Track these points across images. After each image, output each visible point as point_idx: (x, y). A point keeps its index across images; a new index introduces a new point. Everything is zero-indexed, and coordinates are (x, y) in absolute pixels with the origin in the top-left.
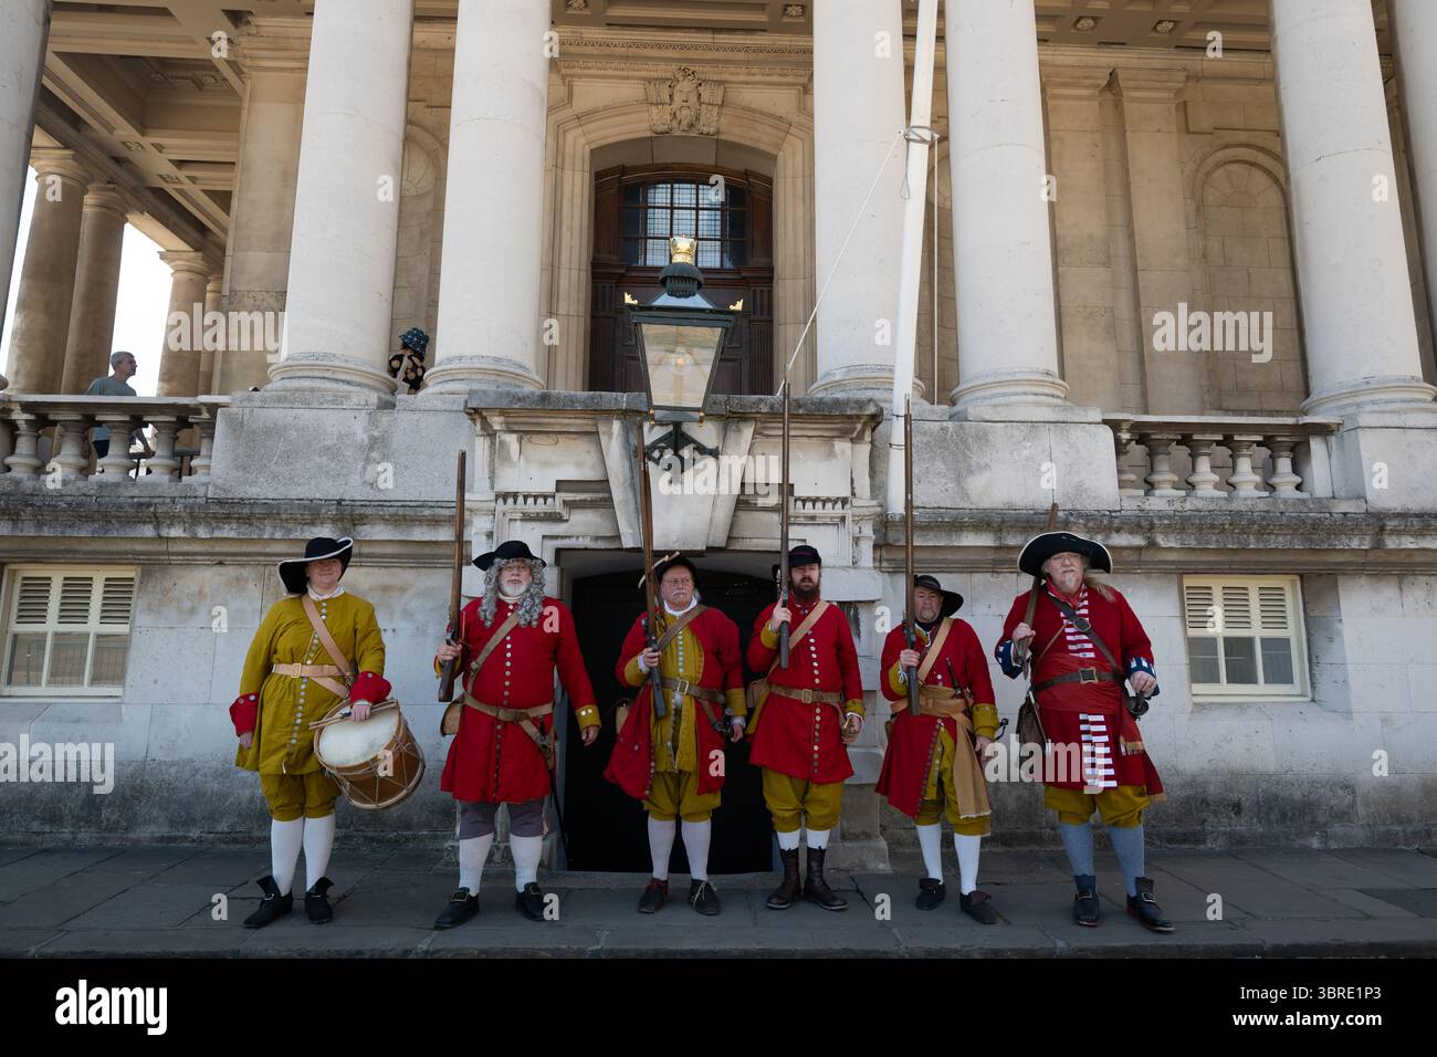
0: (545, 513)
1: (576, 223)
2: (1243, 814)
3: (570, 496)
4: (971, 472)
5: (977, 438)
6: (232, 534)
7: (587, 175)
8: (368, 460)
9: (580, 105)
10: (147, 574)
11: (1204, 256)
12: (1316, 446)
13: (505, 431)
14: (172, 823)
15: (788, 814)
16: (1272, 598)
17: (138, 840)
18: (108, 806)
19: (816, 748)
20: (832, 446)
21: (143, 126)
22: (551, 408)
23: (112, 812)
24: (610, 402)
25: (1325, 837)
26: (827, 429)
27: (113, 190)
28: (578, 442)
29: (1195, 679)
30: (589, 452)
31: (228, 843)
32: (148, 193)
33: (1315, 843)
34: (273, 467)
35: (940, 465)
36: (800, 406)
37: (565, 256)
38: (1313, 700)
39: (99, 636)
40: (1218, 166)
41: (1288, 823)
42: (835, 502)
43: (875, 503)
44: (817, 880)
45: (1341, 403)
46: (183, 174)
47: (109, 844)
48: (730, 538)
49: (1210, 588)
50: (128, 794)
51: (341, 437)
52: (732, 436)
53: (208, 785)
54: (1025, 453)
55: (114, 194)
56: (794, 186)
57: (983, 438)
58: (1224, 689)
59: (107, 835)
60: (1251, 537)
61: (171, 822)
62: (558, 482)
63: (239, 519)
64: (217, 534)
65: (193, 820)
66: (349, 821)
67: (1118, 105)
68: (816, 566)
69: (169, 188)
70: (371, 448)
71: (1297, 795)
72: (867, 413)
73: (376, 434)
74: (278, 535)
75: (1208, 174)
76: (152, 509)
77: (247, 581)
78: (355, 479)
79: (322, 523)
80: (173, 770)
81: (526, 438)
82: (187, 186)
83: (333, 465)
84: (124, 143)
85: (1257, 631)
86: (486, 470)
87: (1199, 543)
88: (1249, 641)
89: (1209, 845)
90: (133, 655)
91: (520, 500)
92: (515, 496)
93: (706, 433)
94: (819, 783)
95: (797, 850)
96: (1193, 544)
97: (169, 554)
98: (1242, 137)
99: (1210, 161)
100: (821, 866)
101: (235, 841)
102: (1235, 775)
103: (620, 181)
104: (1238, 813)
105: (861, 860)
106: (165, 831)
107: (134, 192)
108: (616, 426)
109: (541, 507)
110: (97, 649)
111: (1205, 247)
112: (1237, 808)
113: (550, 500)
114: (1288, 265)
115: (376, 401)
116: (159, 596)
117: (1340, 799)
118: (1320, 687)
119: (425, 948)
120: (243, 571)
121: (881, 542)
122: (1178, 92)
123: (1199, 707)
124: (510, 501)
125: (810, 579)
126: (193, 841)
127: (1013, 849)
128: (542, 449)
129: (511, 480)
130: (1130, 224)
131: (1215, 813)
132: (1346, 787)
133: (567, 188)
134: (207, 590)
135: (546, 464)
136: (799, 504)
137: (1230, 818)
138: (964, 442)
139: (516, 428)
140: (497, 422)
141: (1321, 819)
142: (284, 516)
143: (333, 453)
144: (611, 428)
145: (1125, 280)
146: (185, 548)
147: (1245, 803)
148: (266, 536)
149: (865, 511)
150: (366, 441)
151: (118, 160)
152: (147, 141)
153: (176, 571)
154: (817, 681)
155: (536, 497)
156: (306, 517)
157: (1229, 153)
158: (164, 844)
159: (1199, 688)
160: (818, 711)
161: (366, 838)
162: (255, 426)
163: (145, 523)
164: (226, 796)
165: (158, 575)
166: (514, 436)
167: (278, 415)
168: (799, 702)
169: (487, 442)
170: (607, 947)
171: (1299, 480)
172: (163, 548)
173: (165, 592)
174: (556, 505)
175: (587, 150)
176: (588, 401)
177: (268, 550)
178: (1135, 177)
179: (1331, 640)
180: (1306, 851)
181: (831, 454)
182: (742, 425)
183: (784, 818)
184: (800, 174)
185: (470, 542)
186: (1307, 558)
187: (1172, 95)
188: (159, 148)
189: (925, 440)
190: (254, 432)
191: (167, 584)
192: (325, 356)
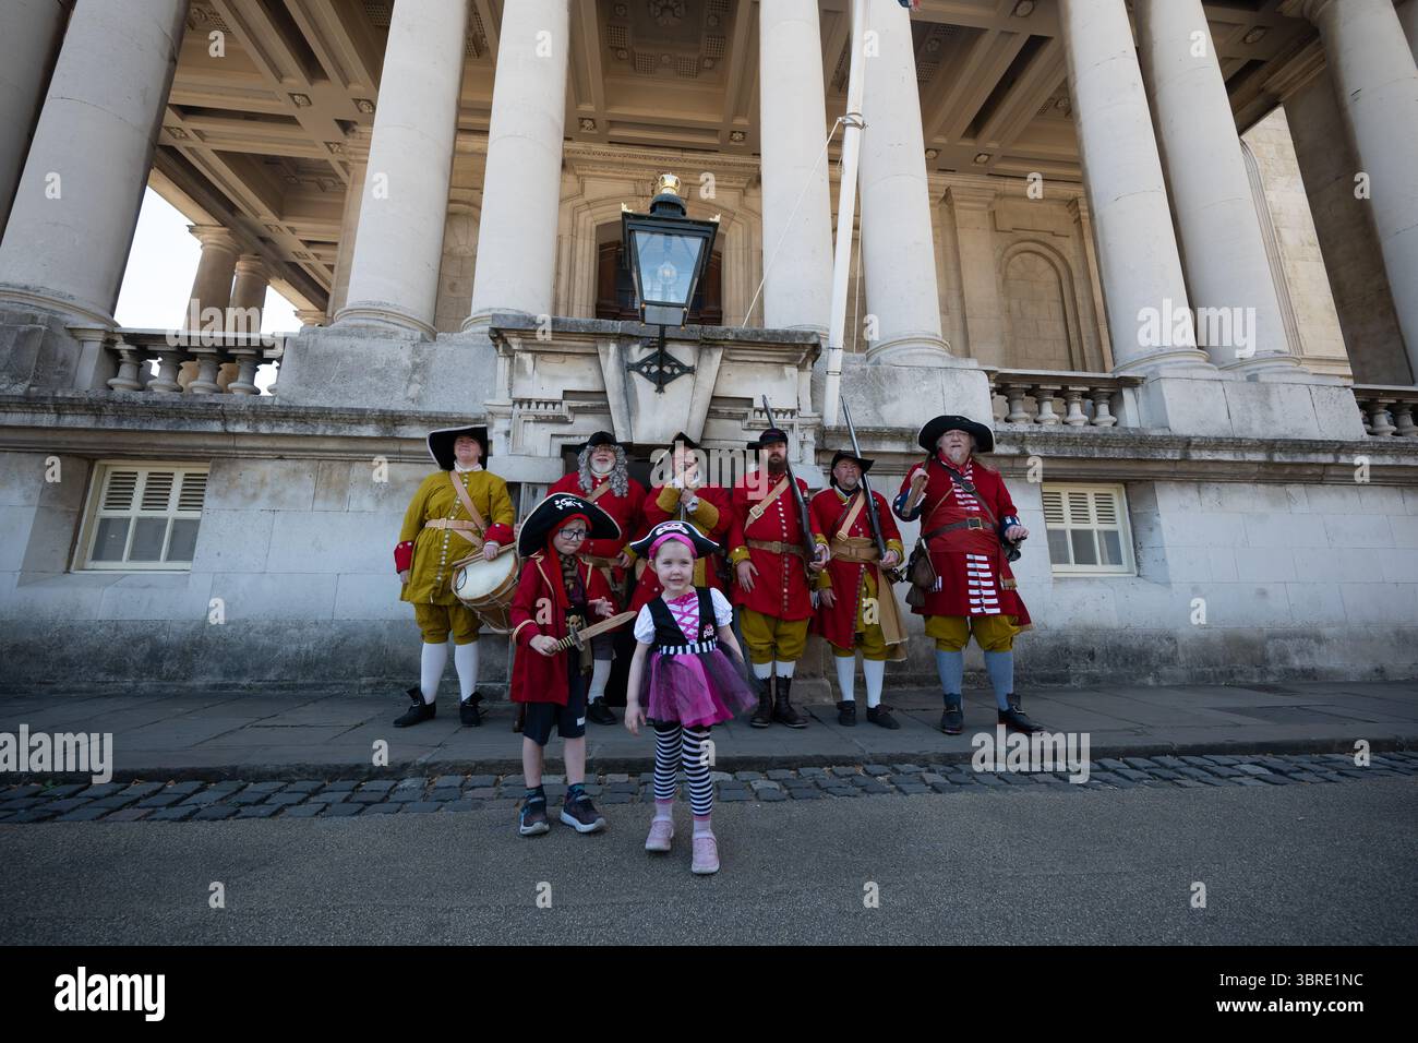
0: (554, 416)
1: (585, 275)
2: (1096, 660)
3: (574, 404)
4: (884, 402)
5: (888, 377)
6: (290, 431)
7: (594, 243)
8: (410, 381)
9: (588, 196)
10: (217, 467)
11: (1009, 311)
12: (1127, 394)
13: (522, 351)
14: (226, 674)
15: (764, 647)
16: (1104, 503)
17: (194, 688)
18: (170, 658)
19: (785, 590)
20: (783, 370)
21: (280, 213)
22: (559, 330)
23: (173, 664)
24: (608, 327)
25: (1158, 677)
26: (780, 356)
27: (259, 260)
28: (581, 361)
29: (1054, 561)
30: (590, 369)
31: (274, 689)
32: (285, 266)
33: (1150, 681)
34: (332, 385)
35: (861, 396)
36: (758, 336)
37: (577, 297)
38: (1138, 576)
39: (176, 521)
40: (1017, 253)
41: (1130, 667)
42: (785, 413)
43: (816, 415)
44: (783, 703)
45: (1142, 366)
46: (310, 252)
47: (167, 691)
48: (702, 439)
49: (1058, 493)
50: (187, 649)
51: (388, 362)
52: (705, 359)
53: (259, 641)
54: (925, 389)
55: (260, 264)
56: (737, 256)
57: (893, 377)
58: (1072, 568)
59: (166, 683)
60: (1096, 449)
61: (225, 672)
62: (565, 392)
63: (295, 418)
64: (276, 430)
65: (245, 671)
66: (381, 671)
67: (951, 212)
68: (784, 444)
69: (301, 263)
70: (414, 372)
71: (1135, 645)
72: (811, 342)
73: (418, 360)
74: (329, 432)
75: (1009, 259)
76: (219, 408)
77: (303, 471)
78: (400, 395)
79: (367, 423)
80: (229, 628)
81: (539, 357)
82: (313, 261)
83: (381, 384)
84: (267, 226)
85: (1094, 525)
86: (506, 383)
87: (1058, 452)
88: (1089, 533)
89: (1073, 684)
90: (201, 532)
91: (534, 405)
92: (529, 402)
93: (683, 354)
94: (787, 621)
95: (770, 679)
96: (1053, 453)
97: (237, 448)
98: (1032, 235)
99: (1010, 251)
100: (788, 691)
101: (281, 687)
102: (1090, 630)
103: (616, 251)
104: (1092, 659)
105: (810, 696)
106: (219, 680)
107: (275, 264)
108: (613, 348)
109: (550, 411)
110: (174, 532)
111: (1009, 306)
112: (1092, 655)
113: (557, 406)
114: (1062, 318)
115: (419, 336)
116: (227, 484)
117: (1165, 648)
118: (1143, 565)
119: (424, 761)
120: (300, 464)
121: (820, 448)
122: (990, 204)
123: (1058, 580)
124: (525, 406)
125: (778, 455)
126: (244, 688)
127: (925, 688)
128: (552, 366)
129: (526, 389)
130: (960, 287)
131: (1076, 659)
132: (1170, 639)
133: (579, 251)
134: (268, 480)
135: (554, 378)
136: (758, 414)
137: (1087, 663)
138: (879, 380)
139: (531, 348)
140: (515, 342)
141: (1154, 663)
142: (334, 416)
143: (382, 374)
144: (608, 349)
145: (958, 324)
146: (249, 443)
147: (1098, 652)
148: (318, 433)
149: (809, 421)
150: (410, 366)
151: (263, 240)
152: (284, 224)
153: (241, 464)
154: (785, 535)
155: (546, 404)
156: (354, 417)
157: (1023, 246)
158: (217, 691)
159: (1058, 567)
160: (786, 559)
161: (396, 684)
162: (317, 352)
163: (214, 419)
164: (275, 650)
165: (227, 466)
166: (530, 355)
167: (336, 343)
168: (770, 553)
169: (508, 361)
170: (598, 757)
171: (1114, 419)
172: (231, 443)
173: (231, 480)
174: (563, 410)
175: (594, 225)
176: (590, 326)
177: (321, 447)
178: (963, 257)
179: (1151, 530)
180: (1145, 687)
181: (782, 376)
182: (713, 350)
183: (760, 651)
184: (741, 246)
185: (491, 441)
186: (1134, 467)
187: (985, 206)
188: (293, 230)
189: (850, 377)
190: (316, 357)
191: (234, 474)
192: (380, 304)
